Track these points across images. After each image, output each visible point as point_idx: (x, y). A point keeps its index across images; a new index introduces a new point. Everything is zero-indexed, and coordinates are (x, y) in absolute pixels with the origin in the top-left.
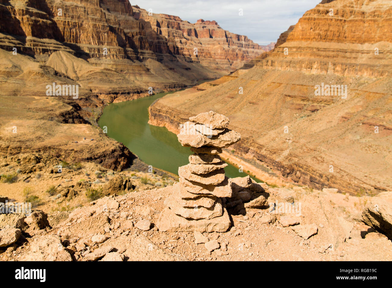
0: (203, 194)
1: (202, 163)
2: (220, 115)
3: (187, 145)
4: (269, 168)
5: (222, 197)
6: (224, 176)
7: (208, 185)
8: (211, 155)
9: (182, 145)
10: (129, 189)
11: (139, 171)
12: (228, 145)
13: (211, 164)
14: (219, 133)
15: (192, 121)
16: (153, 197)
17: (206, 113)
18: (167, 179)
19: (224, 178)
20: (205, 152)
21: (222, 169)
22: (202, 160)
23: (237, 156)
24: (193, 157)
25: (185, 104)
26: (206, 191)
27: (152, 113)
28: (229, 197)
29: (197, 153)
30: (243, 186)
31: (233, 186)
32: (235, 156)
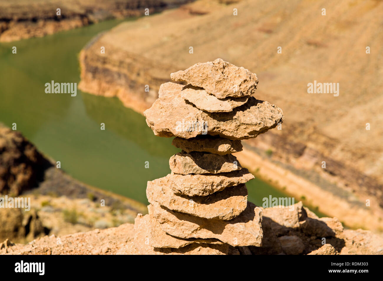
0: (199, 239)
1: (199, 172)
2: (237, 68)
3: (166, 133)
4: (349, 190)
5: (242, 245)
6: (246, 200)
7: (210, 219)
8: (218, 154)
9: (156, 134)
10: (37, 234)
11: (59, 195)
12: (254, 133)
13: (218, 175)
14: (235, 106)
15: (176, 80)
16: (91, 247)
17: (208, 63)
18: (122, 214)
19: (246, 205)
20: (205, 149)
21: (241, 186)
22: (197, 167)
23: (278, 164)
24: (179, 159)
25: (162, 45)
26: (205, 234)
27: (87, 65)
28: (257, 246)
29: (188, 151)
30: (287, 224)
31: (267, 222)
32: (273, 162)
